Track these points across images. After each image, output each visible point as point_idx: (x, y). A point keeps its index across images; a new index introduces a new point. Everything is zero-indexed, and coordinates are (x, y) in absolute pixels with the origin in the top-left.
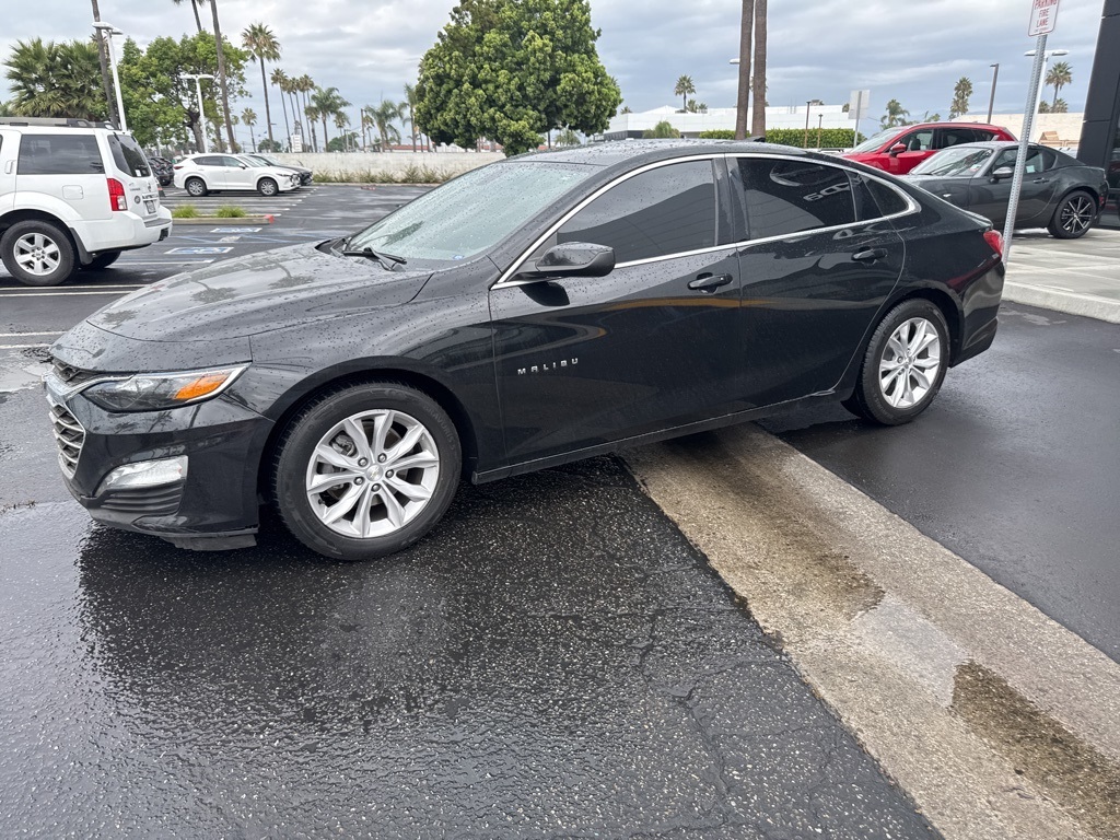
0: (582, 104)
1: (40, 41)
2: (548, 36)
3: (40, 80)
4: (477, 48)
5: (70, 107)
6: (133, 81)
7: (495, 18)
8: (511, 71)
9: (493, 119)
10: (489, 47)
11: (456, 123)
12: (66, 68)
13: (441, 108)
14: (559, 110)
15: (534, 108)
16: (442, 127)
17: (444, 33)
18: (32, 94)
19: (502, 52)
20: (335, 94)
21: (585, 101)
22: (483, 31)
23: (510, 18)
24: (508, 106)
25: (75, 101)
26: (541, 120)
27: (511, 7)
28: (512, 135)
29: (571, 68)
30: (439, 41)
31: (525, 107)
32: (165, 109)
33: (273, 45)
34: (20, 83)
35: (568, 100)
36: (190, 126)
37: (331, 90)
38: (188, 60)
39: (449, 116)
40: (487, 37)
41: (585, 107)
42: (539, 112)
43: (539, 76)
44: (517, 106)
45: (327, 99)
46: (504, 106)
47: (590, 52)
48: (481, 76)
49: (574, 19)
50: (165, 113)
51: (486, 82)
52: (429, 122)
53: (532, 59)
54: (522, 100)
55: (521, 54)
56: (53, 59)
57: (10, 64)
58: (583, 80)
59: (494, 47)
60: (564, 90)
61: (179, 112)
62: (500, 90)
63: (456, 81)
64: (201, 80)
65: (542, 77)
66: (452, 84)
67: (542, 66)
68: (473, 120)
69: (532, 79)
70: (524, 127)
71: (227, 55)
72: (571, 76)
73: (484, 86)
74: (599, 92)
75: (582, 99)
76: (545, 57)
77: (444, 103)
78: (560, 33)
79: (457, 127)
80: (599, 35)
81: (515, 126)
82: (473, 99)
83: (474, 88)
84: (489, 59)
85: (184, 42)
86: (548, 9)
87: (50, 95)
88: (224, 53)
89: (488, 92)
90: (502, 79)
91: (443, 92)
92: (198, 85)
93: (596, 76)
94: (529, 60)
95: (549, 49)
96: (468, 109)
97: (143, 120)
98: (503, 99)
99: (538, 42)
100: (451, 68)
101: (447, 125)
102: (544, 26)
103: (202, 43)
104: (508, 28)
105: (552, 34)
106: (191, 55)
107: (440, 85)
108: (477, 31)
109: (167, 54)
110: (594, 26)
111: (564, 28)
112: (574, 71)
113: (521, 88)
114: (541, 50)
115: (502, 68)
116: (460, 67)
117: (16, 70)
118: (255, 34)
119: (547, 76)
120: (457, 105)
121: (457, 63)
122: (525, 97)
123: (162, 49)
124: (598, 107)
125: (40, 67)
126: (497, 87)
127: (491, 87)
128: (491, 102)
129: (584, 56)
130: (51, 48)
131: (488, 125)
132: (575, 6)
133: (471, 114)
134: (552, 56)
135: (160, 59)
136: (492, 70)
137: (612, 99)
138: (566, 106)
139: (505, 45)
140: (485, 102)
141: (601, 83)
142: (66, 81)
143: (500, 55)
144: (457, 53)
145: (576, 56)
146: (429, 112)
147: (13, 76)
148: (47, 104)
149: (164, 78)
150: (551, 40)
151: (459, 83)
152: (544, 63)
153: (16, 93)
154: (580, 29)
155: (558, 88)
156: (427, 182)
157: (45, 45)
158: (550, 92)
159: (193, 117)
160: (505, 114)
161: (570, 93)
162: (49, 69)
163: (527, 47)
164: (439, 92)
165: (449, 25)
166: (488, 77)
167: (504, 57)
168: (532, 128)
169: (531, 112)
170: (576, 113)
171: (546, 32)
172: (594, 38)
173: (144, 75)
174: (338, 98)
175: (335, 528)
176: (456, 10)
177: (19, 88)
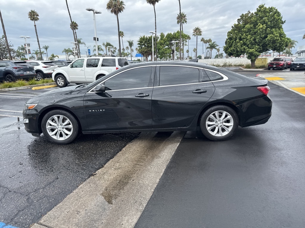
0: (274, 43)
1: (144, 36)
2: (265, 24)
3: (143, 45)
4: (243, 29)
5: (148, 50)
6: (161, 44)
7: (249, 21)
8: (252, 35)
9: (244, 49)
10: (246, 29)
11: (234, 50)
12: (149, 41)
13: (230, 47)
14: (267, 45)
15: (258, 45)
16: (230, 52)
17: (234, 26)
18: (141, 47)
19: (250, 30)
20: (215, 43)
21: (275, 42)
22: (245, 25)
23: (254, 20)
24: (250, 45)
25: (149, 49)
26: (260, 48)
27: (255, 17)
28: (249, 53)
29: (272, 33)
30: (232, 28)
31: (255, 45)
32: (167, 50)
33: (200, 32)
34: (140, 45)
35: (269, 42)
36: (172, 53)
37: (214, 42)
38: (174, 38)
39: (232, 49)
40: (246, 26)
41: (275, 44)
42: (260, 46)
43: (260, 36)
44: (253, 45)
45: (213, 45)
46: (248, 45)
47: (280, 28)
48: (242, 37)
49: (274, 19)
50: (167, 51)
51: (244, 39)
52: (227, 50)
53: (259, 31)
54: (255, 43)
55: (256, 30)
56: (146, 40)
57: (138, 41)
58: (275, 36)
59: (248, 29)
60: (268, 39)
61: (170, 51)
62: (248, 41)
63: (235, 39)
64: (176, 43)
65: (261, 36)
66: (234, 40)
67: (262, 33)
68: (238, 49)
69: (258, 37)
70: (253, 51)
71: (183, 36)
72: (271, 35)
73: (243, 40)
74: (281, 39)
75: (274, 42)
76: (263, 30)
77: (232, 45)
78: (269, 23)
79: (234, 51)
80: (285, 22)
81: (251, 50)
82: (239, 44)
83: (240, 40)
84: (246, 32)
85: (174, 34)
86: (266, 16)
87: (145, 48)
88: (182, 36)
89: (244, 42)
90: (248, 38)
91: (231, 42)
92: (175, 44)
93: (280, 34)
94: (258, 31)
95: (264, 28)
96: (237, 46)
97: (162, 53)
98: (248, 43)
99: (261, 26)
100: (234, 36)
101: (232, 51)
102: (264, 21)
103: (177, 34)
104: (253, 23)
105: (267, 23)
106: (175, 37)
107: (231, 40)
108: (244, 25)
109: (169, 37)
110: (283, 20)
111: (271, 22)
112: (273, 34)
113: (255, 40)
114: (262, 28)
115: (250, 34)
116: (237, 35)
117: (139, 43)
118: (196, 30)
119: (263, 35)
120: (235, 45)
121: (236, 34)
122: (256, 42)
123: (169, 36)
124: (280, 44)
125: (144, 42)
126: (247, 40)
127: (245, 40)
128: (245, 44)
129: (277, 29)
130: (146, 37)
131: (243, 51)
132: (276, 15)
133: (238, 48)
134: (266, 30)
135: (168, 38)
136: (246, 35)
137: (286, 41)
138: (269, 44)
139: (251, 28)
140: (243, 44)
141: (282, 37)
142: (148, 44)
143: (249, 31)
144: (236, 31)
145: (274, 29)
146: (227, 48)
147: (139, 44)
148: (144, 50)
149: (168, 43)
150: (266, 25)
151: (236, 39)
152: (263, 32)
153: (139, 48)
154: (276, 21)
155: (266, 39)
156: (229, 66)
157: (145, 37)
158: (264, 40)
159: (173, 51)
160: (248, 47)
161: (270, 40)
162: (145, 42)
163: (257, 28)
164: (230, 42)
165: (235, 24)
166: (244, 37)
167: (251, 31)
168: (256, 51)
169: (257, 46)
170: (272, 46)
171: (265, 23)
172: (283, 23)
173: (164, 42)
174: (216, 44)
175: (52, 136)
176: (238, 20)
177: (139, 47)
